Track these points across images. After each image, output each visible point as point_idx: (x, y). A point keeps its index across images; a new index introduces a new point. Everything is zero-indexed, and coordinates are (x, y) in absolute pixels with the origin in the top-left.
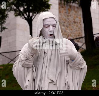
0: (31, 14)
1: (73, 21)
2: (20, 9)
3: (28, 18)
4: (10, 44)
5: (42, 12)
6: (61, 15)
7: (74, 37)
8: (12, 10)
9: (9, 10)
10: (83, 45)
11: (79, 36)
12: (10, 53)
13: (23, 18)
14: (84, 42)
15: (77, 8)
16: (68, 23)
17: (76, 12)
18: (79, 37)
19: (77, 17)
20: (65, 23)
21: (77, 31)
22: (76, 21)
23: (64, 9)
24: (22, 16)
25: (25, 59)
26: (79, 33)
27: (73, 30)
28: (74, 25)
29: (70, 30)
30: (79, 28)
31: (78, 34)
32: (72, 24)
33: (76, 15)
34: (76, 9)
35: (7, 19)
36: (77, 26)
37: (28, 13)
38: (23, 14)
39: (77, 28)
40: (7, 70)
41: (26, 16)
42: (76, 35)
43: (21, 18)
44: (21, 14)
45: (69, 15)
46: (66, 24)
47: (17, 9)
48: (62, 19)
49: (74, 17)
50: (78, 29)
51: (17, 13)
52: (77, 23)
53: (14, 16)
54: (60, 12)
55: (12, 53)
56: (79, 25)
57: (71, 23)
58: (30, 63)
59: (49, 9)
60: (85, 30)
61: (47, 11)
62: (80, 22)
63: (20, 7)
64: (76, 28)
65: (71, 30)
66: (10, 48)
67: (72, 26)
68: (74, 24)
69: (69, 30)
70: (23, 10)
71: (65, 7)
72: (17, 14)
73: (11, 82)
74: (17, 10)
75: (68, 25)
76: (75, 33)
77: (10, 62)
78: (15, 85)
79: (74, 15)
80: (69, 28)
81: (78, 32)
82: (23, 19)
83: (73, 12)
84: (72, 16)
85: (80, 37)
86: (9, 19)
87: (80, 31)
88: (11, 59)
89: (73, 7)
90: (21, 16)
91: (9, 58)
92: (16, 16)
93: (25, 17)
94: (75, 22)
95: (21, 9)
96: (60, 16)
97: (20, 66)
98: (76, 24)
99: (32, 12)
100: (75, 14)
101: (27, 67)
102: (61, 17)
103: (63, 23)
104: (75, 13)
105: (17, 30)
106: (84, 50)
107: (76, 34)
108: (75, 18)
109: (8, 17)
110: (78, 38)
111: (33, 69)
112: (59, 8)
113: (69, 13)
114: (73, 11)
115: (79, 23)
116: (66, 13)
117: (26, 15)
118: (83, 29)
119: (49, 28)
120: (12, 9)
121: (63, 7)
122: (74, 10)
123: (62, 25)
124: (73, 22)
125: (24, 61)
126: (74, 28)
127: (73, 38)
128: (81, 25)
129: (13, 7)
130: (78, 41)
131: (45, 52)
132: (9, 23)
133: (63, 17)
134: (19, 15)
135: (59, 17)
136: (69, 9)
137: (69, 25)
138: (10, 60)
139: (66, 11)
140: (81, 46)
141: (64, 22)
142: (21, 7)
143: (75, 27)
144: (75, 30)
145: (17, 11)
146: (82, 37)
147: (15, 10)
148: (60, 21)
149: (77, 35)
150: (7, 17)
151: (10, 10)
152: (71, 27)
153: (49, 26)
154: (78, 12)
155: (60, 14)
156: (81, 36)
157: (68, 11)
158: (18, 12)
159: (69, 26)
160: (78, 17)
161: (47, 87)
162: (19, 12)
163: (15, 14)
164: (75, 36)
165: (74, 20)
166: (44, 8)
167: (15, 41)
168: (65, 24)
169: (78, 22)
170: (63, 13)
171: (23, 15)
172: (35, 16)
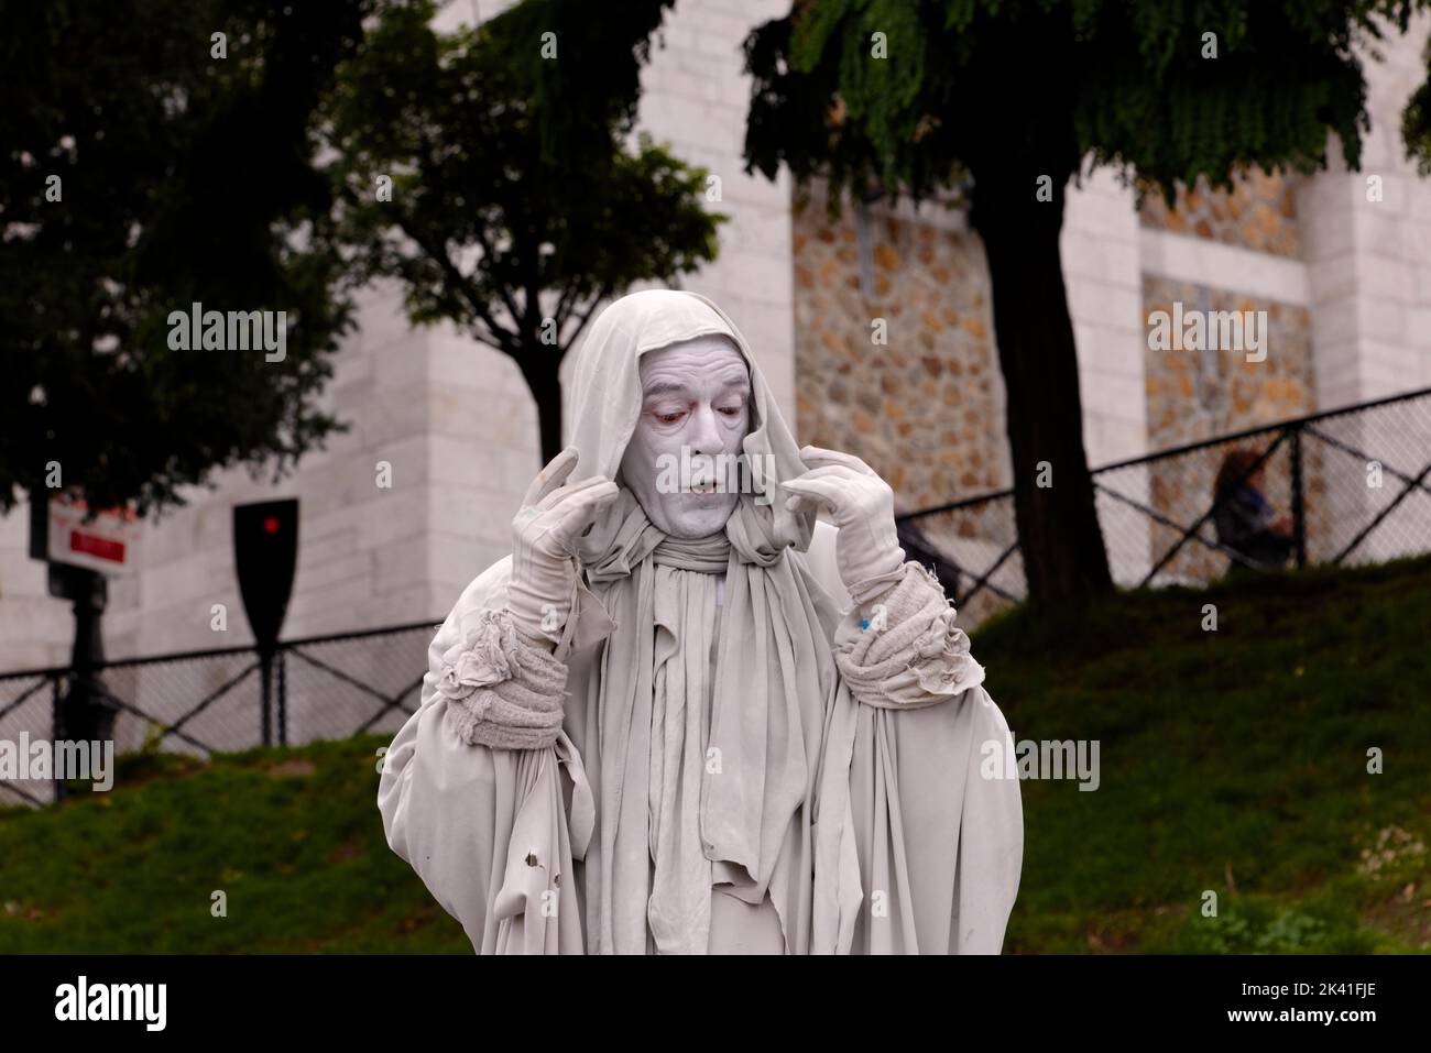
0: (548, 300)
1: (922, 351)
2: (454, 259)
3: (521, 336)
4: (375, 560)
5: (639, 284)
6: (813, 304)
7: (927, 489)
8: (387, 273)
9: (362, 267)
10: (1001, 561)
11: (969, 480)
12: (370, 641)
13: (478, 338)
14: (1011, 534)
15: (954, 239)
16: (877, 374)
17: (941, 275)
18: (971, 493)
19: (953, 322)
20: (845, 369)
21: (952, 439)
22: (943, 355)
23: (841, 255)
24: (470, 322)
25: (492, 678)
26: (975, 459)
27: (918, 433)
28: (930, 392)
29: (894, 431)
30: (971, 417)
31: (968, 467)
32: (913, 382)
33: (944, 304)
34: (942, 252)
35: (347, 342)
36: (953, 396)
37: (520, 297)
38: (484, 298)
39: (958, 413)
40: (349, 786)
41: (505, 320)
42: (946, 474)
43: (459, 334)
44: (465, 301)
45: (888, 301)
46: (862, 379)
47: (433, 263)
48: (826, 342)
49: (926, 319)
50: (960, 426)
51: (429, 294)
52: (955, 368)
53: (402, 322)
54: (803, 278)
55: (390, 638)
56: (969, 388)
57: (902, 374)
58: (536, 708)
59: (709, 255)
60: (1014, 431)
61: (690, 267)
62: (976, 359)
63: (451, 244)
64: (943, 419)
65: (904, 430)
66: (375, 594)
67: (913, 402)
68: (925, 379)
69: (888, 438)
70: (480, 266)
71: (850, 235)
72: (432, 303)
73: (381, 891)
74: (427, 268)
75: (875, 389)
76: (937, 455)
77: (379, 716)
78: (420, 923)
79: (922, 306)
80: (882, 417)
81: (963, 449)
82: (482, 349)
83: (913, 280)
84: (906, 313)
85: (983, 491)
86: (368, 346)
87: (981, 443)
88: (383, 697)
89: (915, 234)
90: (464, 317)
91: (363, 687)
92: (423, 317)
93: (497, 331)
94: (933, 367)
95: (467, 259)
96: (805, 313)
97: (455, 745)
98: (946, 378)
99: (555, 288)
100: (934, 298)
101: (511, 751)
102: (815, 326)
103: (830, 376)
104: (931, 282)
105: (437, 443)
106: (1010, 605)
107: (944, 464)
108: (938, 329)
109: (355, 326)
110: (963, 505)
111: (563, 767)
112: (798, 246)
113: (883, 288)
114: (918, 271)
115: (974, 370)
116: (856, 283)
117: (503, 307)
118: (1000, 422)
119: (688, 422)
120: (385, 263)
121: (826, 237)
122: (927, 257)
123: (822, 390)
124: (914, 364)
125: (487, 698)
126: (931, 416)
127: (923, 499)
128: (985, 387)
129: (393, 242)
130: (966, 532)
131: (657, 628)
132: (366, 384)
133: (835, 327)
134: (448, 308)
135: (797, 321)
136: (880, 256)
137: (887, 386)
138: (379, 704)
139: (857, 270)
140: (989, 573)
141: (838, 362)
142: (461, 241)
143: (937, 406)
144: (935, 436)
145: (432, 279)
146: (998, 496)
147: (408, 270)
148: (804, 354)
149: (957, 474)
150: (348, 328)
151: (369, 273)
152: (902, 405)
153: (693, 405)
154: (962, 275)
155: (806, 295)
156: (989, 483)
157: (877, 269)
158: (437, 289)
159: (885, 400)
160: (963, 316)
161: (705, 929)
162: (447, 288)
163: (408, 301)
164: (936, 481)
165: (929, 342)
166: (665, 249)
167: (421, 533)
168: (851, 384)
169: (965, 361)
170: (827, 285)
171: (483, 311)
172: (585, 320)
